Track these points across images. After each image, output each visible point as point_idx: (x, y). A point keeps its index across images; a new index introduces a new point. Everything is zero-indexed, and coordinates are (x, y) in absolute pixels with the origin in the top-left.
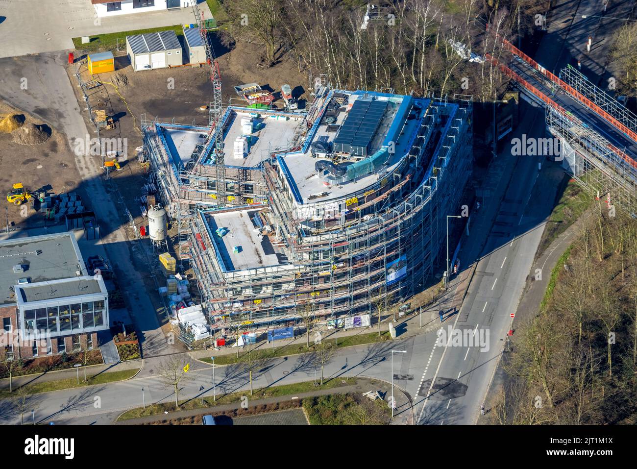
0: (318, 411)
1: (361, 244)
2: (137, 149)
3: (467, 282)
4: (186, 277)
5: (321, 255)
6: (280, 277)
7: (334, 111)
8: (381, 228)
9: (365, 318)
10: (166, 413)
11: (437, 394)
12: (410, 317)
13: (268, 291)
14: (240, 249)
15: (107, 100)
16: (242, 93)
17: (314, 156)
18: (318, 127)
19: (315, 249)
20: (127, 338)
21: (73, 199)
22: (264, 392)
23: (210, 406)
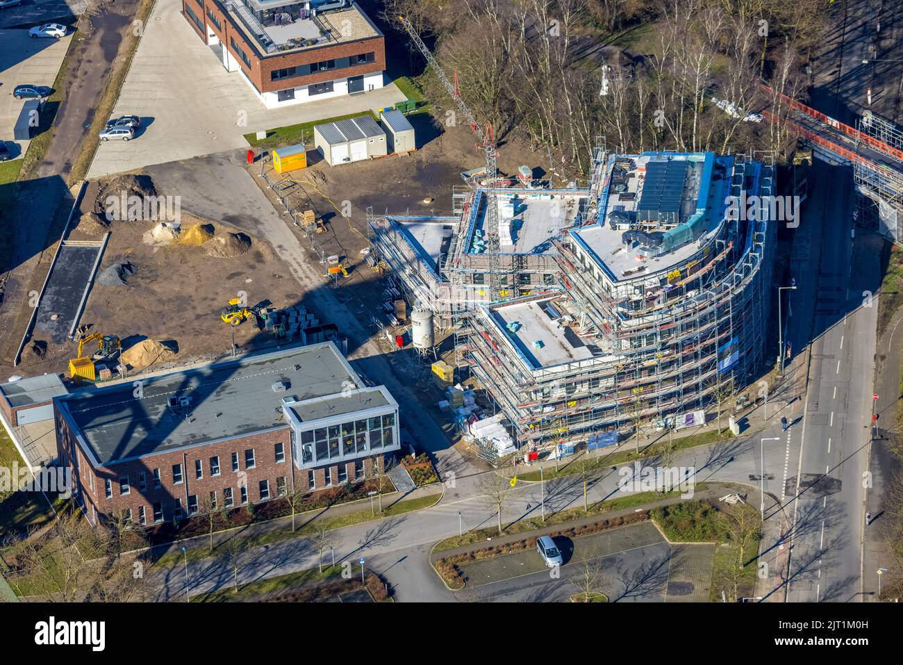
0: (672, 522)
1: (689, 326)
2: (362, 252)
3: (805, 367)
4: (467, 387)
5: (644, 341)
6: (598, 371)
7: (622, 178)
8: (710, 305)
9: (699, 415)
10: (489, 539)
11: (807, 492)
12: (749, 411)
13: (583, 390)
14: (541, 344)
15: (308, 200)
16: (472, 180)
17: (614, 228)
18: (608, 197)
19: (638, 334)
20: (417, 460)
21: (303, 312)
22: (600, 507)
23: (539, 527)
